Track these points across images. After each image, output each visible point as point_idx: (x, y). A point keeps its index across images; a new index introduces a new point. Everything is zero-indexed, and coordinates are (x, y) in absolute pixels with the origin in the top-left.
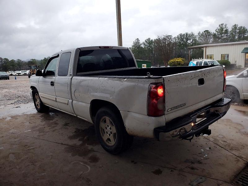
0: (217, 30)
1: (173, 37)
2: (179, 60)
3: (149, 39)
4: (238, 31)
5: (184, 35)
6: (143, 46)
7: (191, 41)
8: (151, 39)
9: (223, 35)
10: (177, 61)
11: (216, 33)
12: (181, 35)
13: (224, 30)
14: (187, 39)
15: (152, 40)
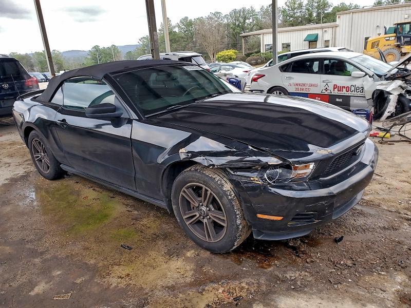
0: (288, 4)
1: (223, 15)
2: (229, 53)
3: (187, 18)
4: (316, 4)
5: (240, 12)
6: (176, 30)
7: (251, 21)
8: (189, 19)
9: (295, 11)
10: (228, 55)
11: (287, 8)
12: (235, 11)
13: (297, 3)
14: (245, 19)
15: (191, 20)
